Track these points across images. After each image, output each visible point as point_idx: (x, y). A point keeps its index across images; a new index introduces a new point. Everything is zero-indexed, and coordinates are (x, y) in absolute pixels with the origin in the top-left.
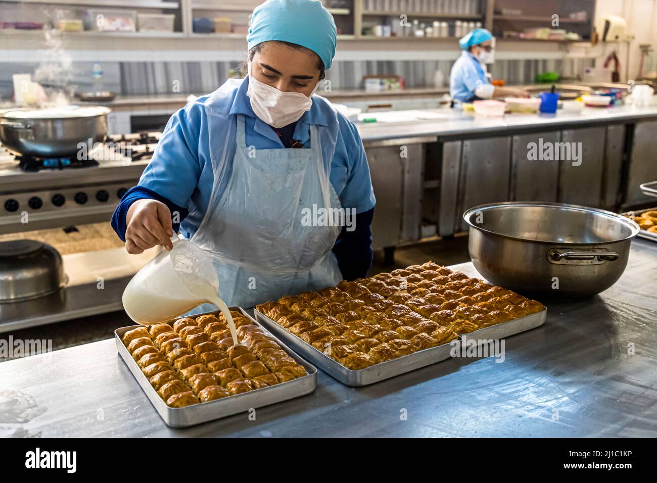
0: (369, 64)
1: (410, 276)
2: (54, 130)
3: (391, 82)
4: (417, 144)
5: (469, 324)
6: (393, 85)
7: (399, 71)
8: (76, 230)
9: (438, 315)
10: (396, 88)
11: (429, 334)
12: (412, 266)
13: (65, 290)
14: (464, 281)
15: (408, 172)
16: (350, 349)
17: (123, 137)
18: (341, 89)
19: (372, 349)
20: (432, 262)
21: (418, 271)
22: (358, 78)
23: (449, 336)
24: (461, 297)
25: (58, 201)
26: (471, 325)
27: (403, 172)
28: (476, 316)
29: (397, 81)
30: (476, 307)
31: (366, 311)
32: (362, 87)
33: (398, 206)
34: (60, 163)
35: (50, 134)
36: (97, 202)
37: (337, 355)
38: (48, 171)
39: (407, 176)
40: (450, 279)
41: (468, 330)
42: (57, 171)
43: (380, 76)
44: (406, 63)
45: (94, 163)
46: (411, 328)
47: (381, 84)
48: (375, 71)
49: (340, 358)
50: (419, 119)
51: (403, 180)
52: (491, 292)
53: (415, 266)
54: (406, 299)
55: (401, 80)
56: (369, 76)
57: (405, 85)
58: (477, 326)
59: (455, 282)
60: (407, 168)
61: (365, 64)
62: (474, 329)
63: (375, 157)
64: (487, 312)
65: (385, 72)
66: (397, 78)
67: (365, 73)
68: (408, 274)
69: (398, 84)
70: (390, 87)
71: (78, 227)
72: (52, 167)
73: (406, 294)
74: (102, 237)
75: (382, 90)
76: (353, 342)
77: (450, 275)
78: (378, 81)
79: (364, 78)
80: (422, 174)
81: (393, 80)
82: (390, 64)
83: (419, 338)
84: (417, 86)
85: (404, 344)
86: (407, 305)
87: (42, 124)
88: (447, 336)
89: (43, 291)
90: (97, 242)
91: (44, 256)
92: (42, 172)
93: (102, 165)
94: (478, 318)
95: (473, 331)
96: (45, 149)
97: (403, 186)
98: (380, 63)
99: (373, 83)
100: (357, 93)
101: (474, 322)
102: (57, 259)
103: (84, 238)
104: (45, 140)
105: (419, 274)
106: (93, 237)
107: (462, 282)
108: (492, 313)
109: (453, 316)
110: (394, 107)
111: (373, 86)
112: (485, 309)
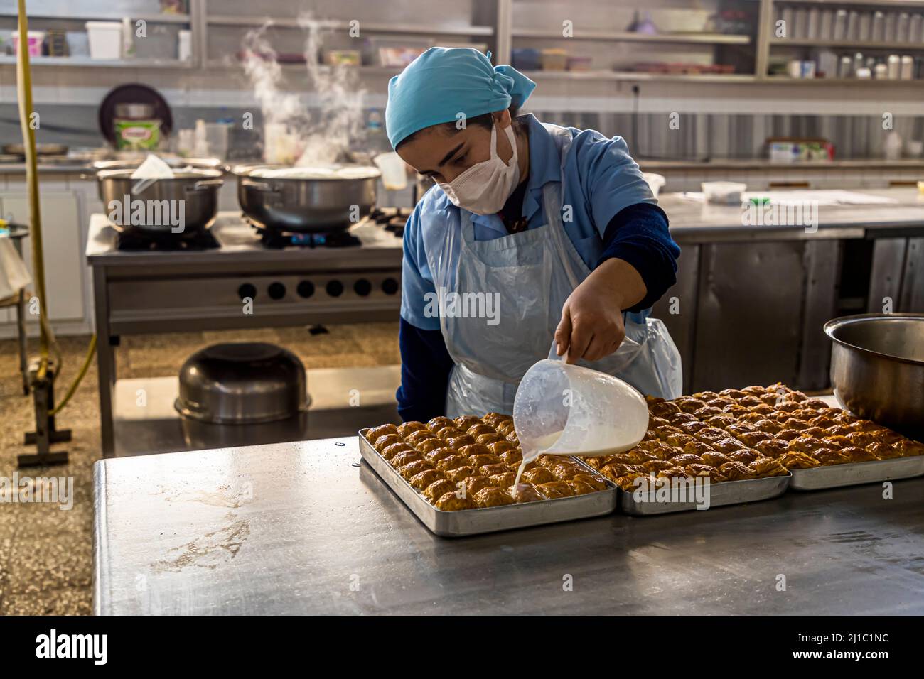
0: (777, 119)
1: (744, 398)
2: (309, 195)
3: (811, 148)
4: (831, 240)
5: (807, 458)
6: (814, 154)
7: (827, 132)
8: (325, 331)
9: (766, 445)
10: (820, 157)
11: (746, 464)
12: (751, 387)
13: (306, 413)
14: (821, 411)
15: (814, 282)
16: (633, 469)
17: (399, 211)
18: (729, 156)
19: (661, 472)
20: (782, 384)
21: (758, 394)
22: (758, 140)
23: (773, 469)
24: (809, 427)
25: (306, 290)
26: (810, 460)
27: (805, 282)
28: (820, 450)
29: (822, 147)
30: (825, 441)
31: (668, 431)
32: (765, 155)
33: (794, 332)
34: (312, 240)
35: (303, 201)
36: (354, 295)
37: (614, 473)
38: (296, 249)
39: (811, 288)
40: (802, 406)
41: (804, 464)
42: (307, 250)
43: (795, 138)
44: (840, 120)
45: (355, 241)
46: (722, 455)
47: (796, 151)
48: (786, 130)
49: (617, 477)
50: (839, 202)
51: (804, 293)
52: (855, 426)
53: (755, 387)
54: (729, 423)
55: (829, 146)
56: (776, 137)
57: (834, 154)
58: (818, 462)
59: (806, 410)
60: (811, 277)
61: (770, 121)
62: (813, 465)
63: (761, 256)
64: (839, 448)
65: (804, 132)
66: (822, 143)
67: (770, 133)
68: (742, 396)
69: (823, 152)
70: (809, 157)
71: (328, 328)
72: (302, 245)
73: (730, 417)
74: (362, 352)
75: (795, 160)
76: (641, 463)
77: (802, 402)
78: (790, 146)
79: (768, 142)
80: (836, 287)
81: (817, 145)
82: (812, 120)
83: (729, 466)
84: (855, 155)
85: (707, 470)
86: (728, 430)
87: (294, 186)
88: (770, 468)
89: (277, 413)
90: (354, 357)
91: (283, 367)
92: (288, 249)
93: (365, 246)
94: (823, 453)
95: (810, 467)
96: (295, 220)
97: (803, 302)
98: (796, 119)
99: (781, 149)
100: (755, 163)
101: (816, 457)
102: (300, 375)
103: (338, 352)
104: (296, 210)
105: (759, 397)
106: (350, 351)
107: (818, 411)
108: (845, 450)
109: (786, 448)
110: (812, 186)
111: (783, 154)
112: (837, 443)
